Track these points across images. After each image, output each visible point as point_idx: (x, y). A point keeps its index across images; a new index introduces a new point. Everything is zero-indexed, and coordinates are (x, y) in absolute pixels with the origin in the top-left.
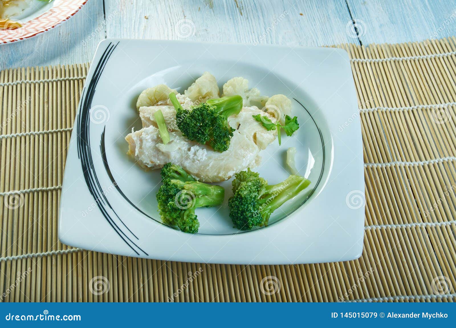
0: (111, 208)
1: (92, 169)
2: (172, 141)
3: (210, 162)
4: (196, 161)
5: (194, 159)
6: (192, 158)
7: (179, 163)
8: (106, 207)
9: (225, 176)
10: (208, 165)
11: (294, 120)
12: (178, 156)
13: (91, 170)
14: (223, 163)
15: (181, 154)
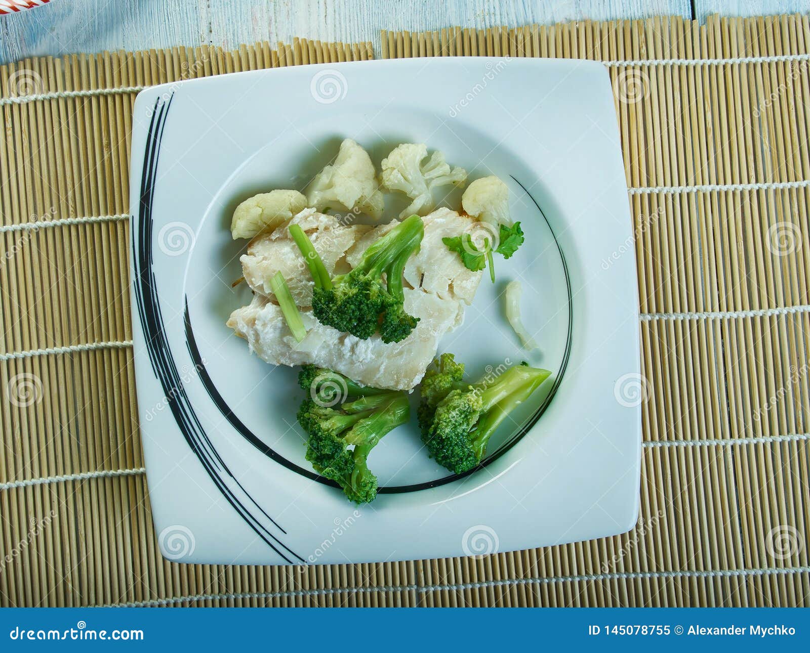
0: (231, 475)
1: (183, 397)
2: (310, 330)
3: (381, 362)
4: (356, 363)
5: (352, 360)
6: (349, 358)
7: (327, 365)
8: (223, 474)
9: (408, 386)
10: (378, 369)
11: (516, 229)
12: (323, 353)
13: (182, 399)
14: (401, 361)
15: (328, 350)
